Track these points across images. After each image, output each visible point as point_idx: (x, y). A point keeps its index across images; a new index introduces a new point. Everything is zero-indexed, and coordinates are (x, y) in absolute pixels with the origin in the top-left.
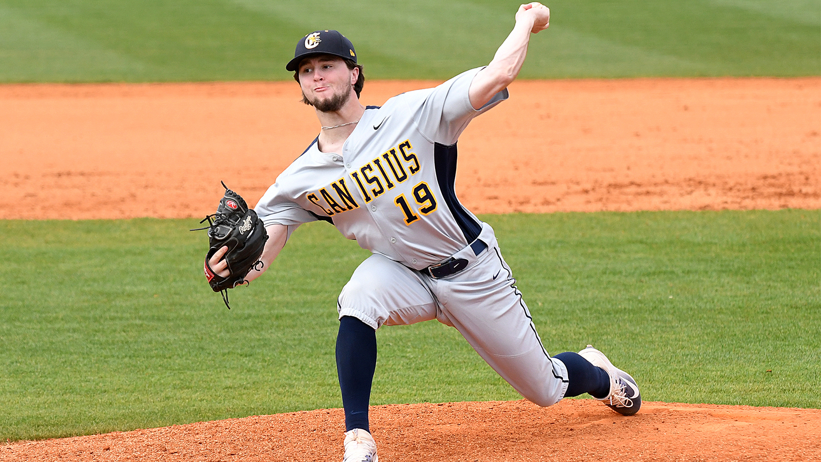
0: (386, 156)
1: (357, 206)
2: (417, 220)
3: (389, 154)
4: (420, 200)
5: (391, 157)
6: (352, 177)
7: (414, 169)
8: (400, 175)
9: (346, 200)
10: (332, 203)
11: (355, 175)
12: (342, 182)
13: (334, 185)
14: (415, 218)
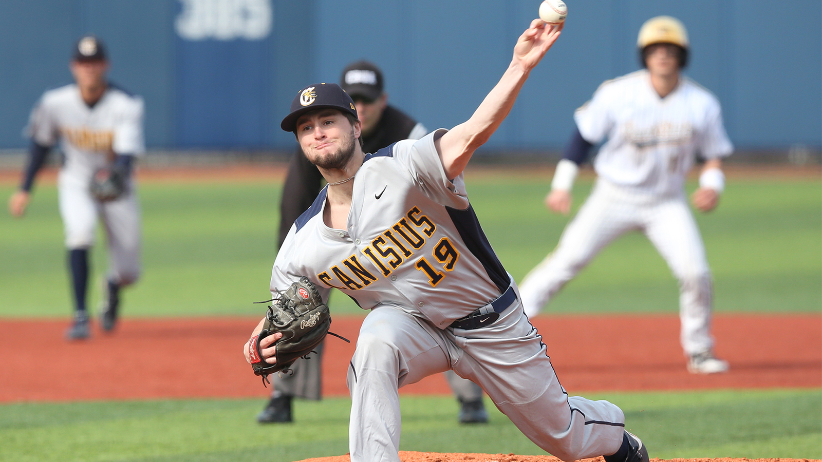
0: (396, 228)
1: (374, 279)
2: (442, 279)
3: (400, 225)
4: (442, 258)
5: (402, 228)
6: (364, 253)
7: (428, 230)
8: (417, 241)
9: (362, 276)
10: (346, 280)
11: (368, 251)
12: (353, 259)
13: (346, 263)
14: (440, 276)
